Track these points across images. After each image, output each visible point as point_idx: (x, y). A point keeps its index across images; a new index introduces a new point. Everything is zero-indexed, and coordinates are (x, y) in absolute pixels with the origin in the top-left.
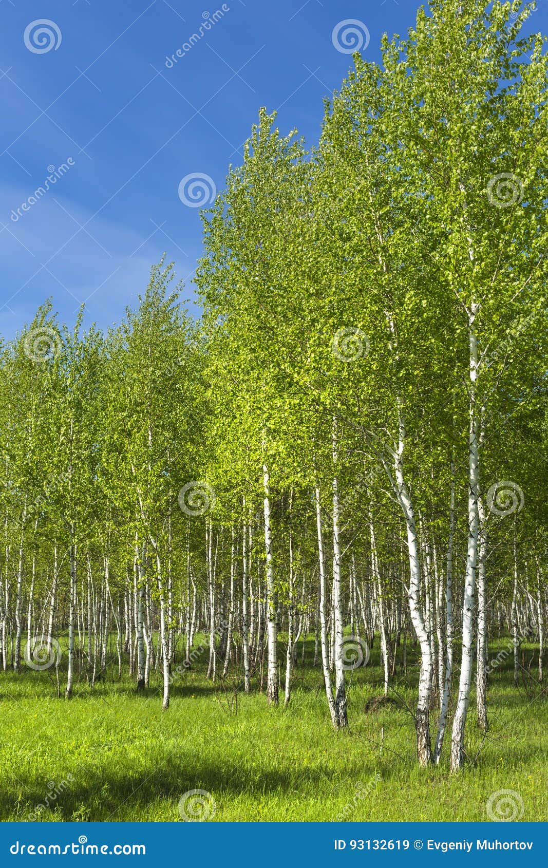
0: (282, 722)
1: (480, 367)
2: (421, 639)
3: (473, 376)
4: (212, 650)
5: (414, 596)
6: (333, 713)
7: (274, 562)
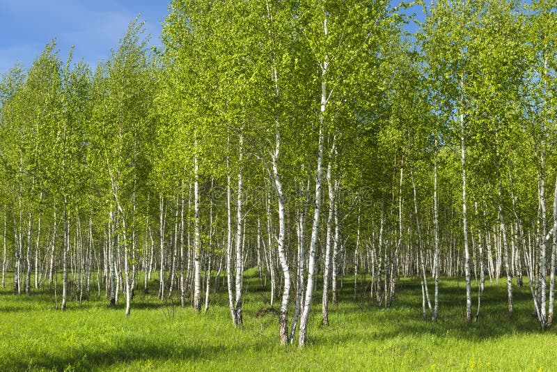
0: (202, 322)
1: (327, 104)
2: (285, 270)
3: (323, 109)
4: (161, 280)
5: (281, 244)
6: (233, 316)
7: (200, 223)
